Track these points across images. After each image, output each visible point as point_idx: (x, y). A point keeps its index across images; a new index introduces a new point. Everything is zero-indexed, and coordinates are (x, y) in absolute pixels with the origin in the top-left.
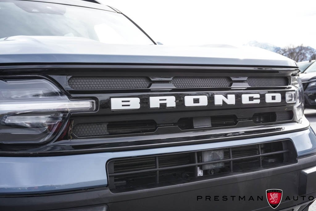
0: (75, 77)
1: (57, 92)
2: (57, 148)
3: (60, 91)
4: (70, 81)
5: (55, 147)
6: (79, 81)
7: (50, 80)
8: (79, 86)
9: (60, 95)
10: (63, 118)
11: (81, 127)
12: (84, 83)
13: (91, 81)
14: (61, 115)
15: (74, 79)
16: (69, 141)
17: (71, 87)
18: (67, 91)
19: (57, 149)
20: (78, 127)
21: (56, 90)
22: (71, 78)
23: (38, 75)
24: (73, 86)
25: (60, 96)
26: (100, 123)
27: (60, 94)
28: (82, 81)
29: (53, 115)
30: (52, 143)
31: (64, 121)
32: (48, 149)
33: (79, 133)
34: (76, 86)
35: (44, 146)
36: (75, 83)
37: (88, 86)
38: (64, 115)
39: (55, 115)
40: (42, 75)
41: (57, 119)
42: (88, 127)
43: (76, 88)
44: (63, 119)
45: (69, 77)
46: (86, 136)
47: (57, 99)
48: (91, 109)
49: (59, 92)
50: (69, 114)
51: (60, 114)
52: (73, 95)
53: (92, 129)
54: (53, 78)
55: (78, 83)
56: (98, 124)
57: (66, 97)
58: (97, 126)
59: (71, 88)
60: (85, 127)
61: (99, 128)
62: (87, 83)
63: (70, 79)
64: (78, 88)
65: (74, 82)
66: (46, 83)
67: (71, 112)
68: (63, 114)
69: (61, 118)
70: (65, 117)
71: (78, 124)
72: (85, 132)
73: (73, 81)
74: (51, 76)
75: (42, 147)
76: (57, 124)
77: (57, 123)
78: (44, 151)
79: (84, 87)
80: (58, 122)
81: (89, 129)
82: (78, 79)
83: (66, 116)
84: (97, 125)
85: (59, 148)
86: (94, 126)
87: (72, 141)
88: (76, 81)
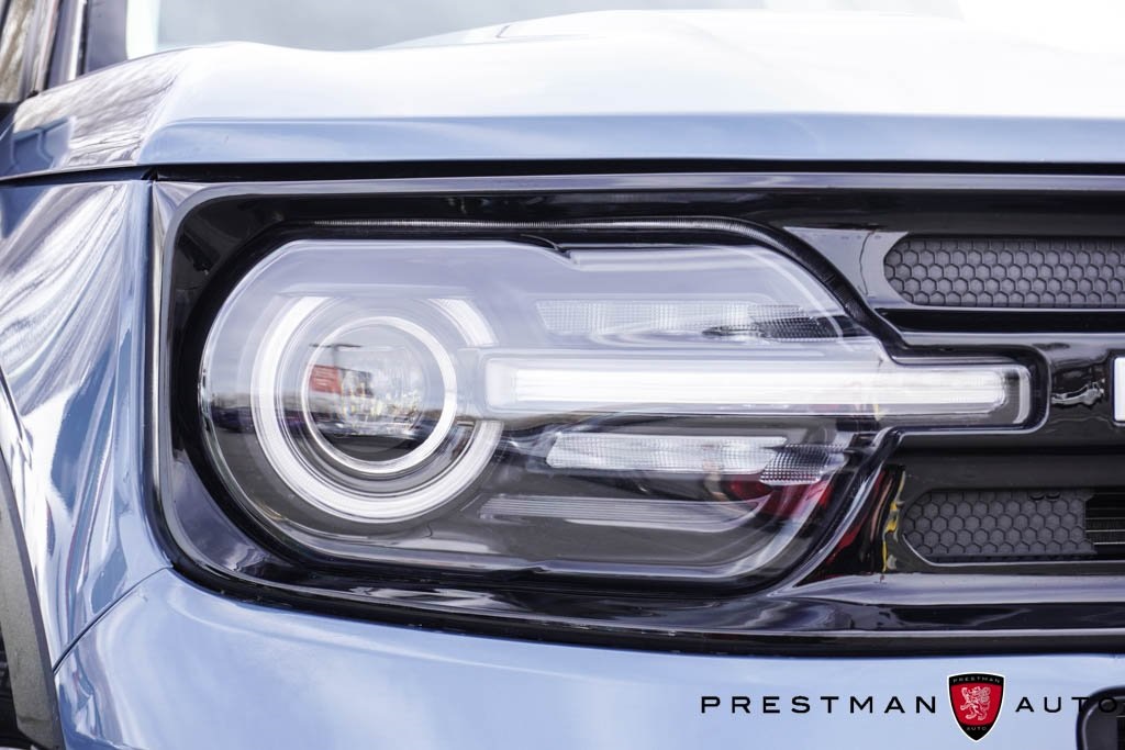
0: (925, 238)
1: (827, 315)
2: (815, 615)
3: (842, 313)
4: (896, 259)
5: (799, 610)
6: (942, 258)
7: (786, 250)
8: (944, 286)
9: (839, 331)
10: (854, 456)
11: (948, 510)
12: (967, 272)
13: (1005, 258)
14: (843, 440)
15: (918, 247)
16: (874, 579)
17: (900, 293)
18: (878, 310)
19: (813, 623)
20: (931, 510)
21: (818, 306)
22: (899, 243)
23: (727, 222)
24: (912, 286)
25: (840, 340)
26: (1050, 492)
27: (842, 327)
28: (958, 258)
29: (796, 437)
30: (788, 589)
31: (856, 470)
32: (765, 615)
33: (931, 539)
34: (928, 286)
35: (747, 601)
36: (919, 272)
37: (992, 285)
38: (856, 442)
39: (805, 441)
40: (748, 225)
41: (816, 458)
42: (980, 509)
43: (925, 300)
44: (849, 464)
45: (892, 238)
46: (972, 559)
47: (821, 355)
48: (1002, 415)
49: (837, 318)
50: (887, 435)
51: (832, 437)
52: (912, 338)
53: (1005, 522)
54: (806, 240)
55: (935, 273)
56: (1037, 495)
57: (872, 345)
58: (1029, 507)
59: (897, 297)
60: (964, 509)
61: (1044, 518)
62: (983, 272)
63: (895, 249)
64: (936, 298)
65: (918, 264)
66: (769, 268)
67: (900, 425)
68: (851, 434)
69: (841, 457)
70: (865, 450)
71: (932, 493)
72: (964, 538)
73: (909, 258)
74: (797, 231)
75: (731, 605)
76: (819, 483)
77: (818, 480)
78: (749, 628)
79: (968, 291)
80: (824, 477)
81: (989, 523)
82: (935, 247)
83: (868, 443)
84: (1034, 500)
85: (824, 616)
86: (1013, 507)
87: (890, 579)
88: (927, 259)
